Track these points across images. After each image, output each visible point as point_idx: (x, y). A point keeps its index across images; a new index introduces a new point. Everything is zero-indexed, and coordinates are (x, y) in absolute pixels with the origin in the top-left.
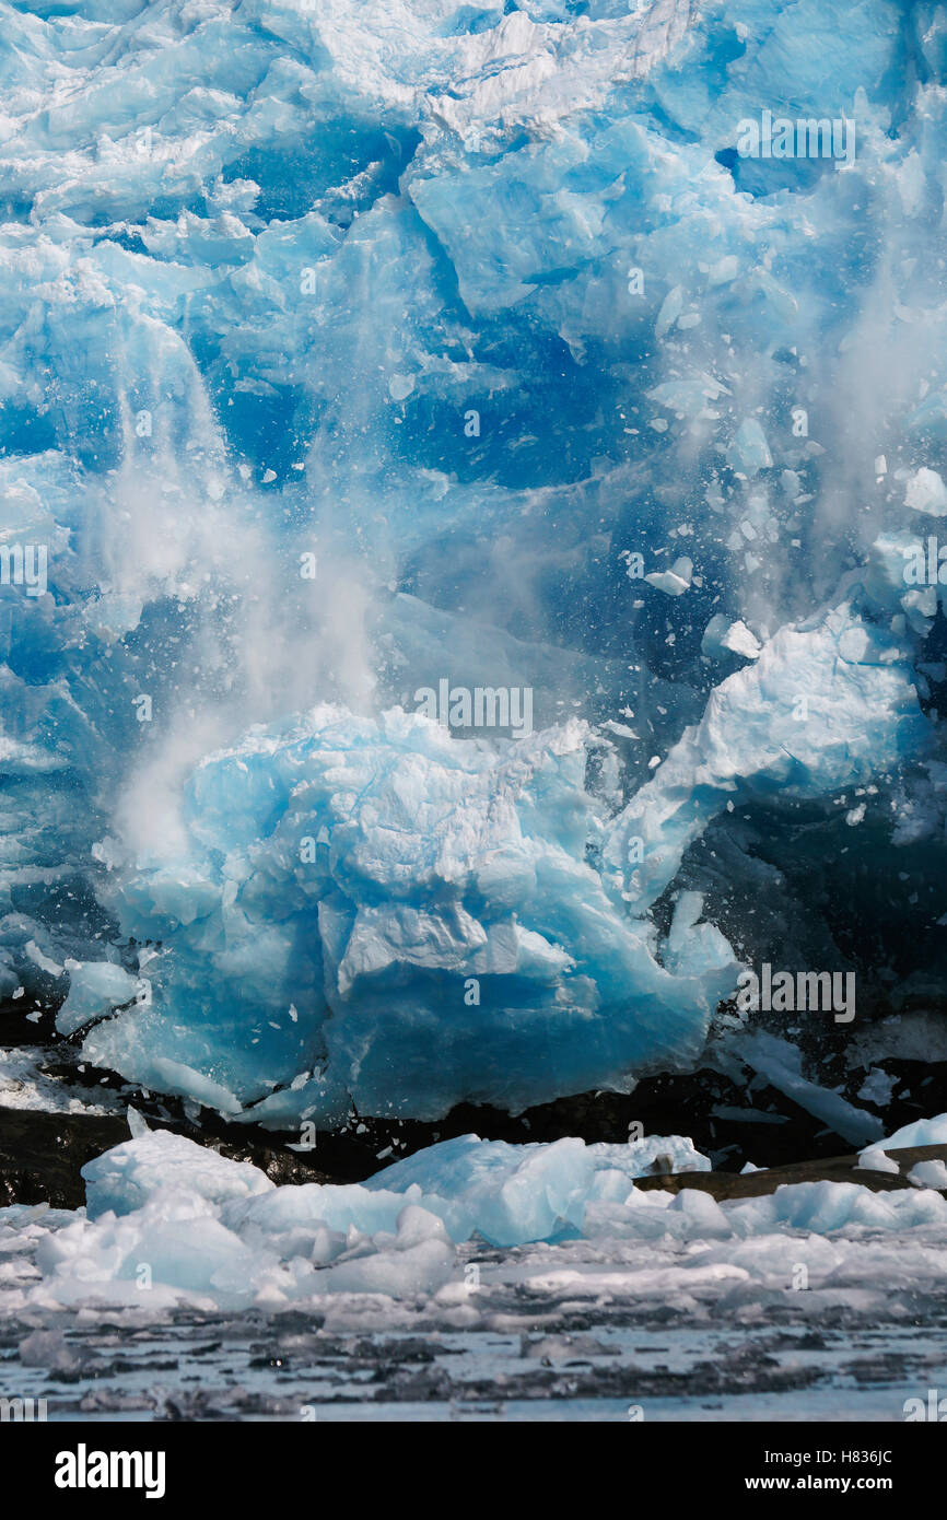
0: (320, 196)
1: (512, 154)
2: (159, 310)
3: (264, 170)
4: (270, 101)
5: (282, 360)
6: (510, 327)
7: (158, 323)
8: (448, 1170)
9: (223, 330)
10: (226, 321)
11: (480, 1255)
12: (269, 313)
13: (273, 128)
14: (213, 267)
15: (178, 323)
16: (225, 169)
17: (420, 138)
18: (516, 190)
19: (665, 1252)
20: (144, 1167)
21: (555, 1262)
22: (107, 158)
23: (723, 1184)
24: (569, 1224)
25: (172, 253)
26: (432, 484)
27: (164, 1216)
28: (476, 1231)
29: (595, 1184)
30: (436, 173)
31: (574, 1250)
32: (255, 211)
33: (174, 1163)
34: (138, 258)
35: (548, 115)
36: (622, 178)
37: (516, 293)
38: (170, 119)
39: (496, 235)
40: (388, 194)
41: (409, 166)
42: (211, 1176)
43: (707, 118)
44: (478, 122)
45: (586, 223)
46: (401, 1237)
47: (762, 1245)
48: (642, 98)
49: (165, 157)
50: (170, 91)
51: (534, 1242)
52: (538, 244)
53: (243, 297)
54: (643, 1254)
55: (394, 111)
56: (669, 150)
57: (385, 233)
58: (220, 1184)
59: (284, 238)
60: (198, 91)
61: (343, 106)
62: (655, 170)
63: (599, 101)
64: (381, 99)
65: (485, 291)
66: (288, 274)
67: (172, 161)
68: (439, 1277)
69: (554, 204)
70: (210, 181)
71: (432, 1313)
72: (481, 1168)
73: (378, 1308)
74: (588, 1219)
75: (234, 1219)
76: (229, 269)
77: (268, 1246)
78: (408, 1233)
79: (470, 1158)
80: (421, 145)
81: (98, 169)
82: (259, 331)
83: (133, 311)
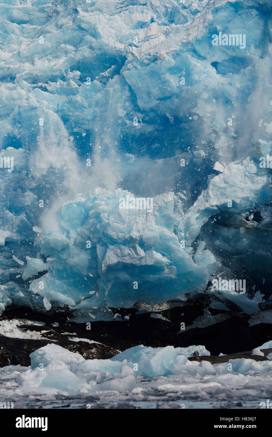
0: (98, 75)
1: (153, 63)
2: (51, 108)
3: (82, 68)
4: (83, 48)
5: (87, 122)
6: (152, 113)
7: (51, 112)
8: (135, 355)
9: (70, 114)
10: (70, 111)
11: (144, 380)
12: (83, 109)
13: (84, 56)
14: (67, 96)
15: (57, 112)
16: (70, 68)
17: (126, 59)
18: (154, 74)
19: (197, 379)
20: (48, 354)
21: (165, 382)
22: (37, 64)
23: (214, 359)
24: (169, 371)
25: (55, 92)
26: (130, 158)
27: (54, 368)
28: (142, 373)
29: (177, 359)
30: (131, 69)
31: (171, 378)
32: (79, 80)
33: (56, 353)
34: (46, 93)
35: (163, 52)
36: (184, 70)
37: (154, 103)
38: (55, 53)
39: (148, 87)
40: (117, 75)
41: (123, 67)
42: (67, 357)
43: (209, 53)
44: (143, 54)
45: (174, 83)
46: (122, 374)
47: (225, 377)
48: (190, 47)
49: (53, 64)
50: (55, 45)
51: (160, 376)
52: (160, 89)
53: (76, 104)
54: (191, 379)
55: (119, 51)
56: (198, 62)
57: (116, 86)
58: (69, 359)
59: (87, 87)
60: (63, 45)
61: (104, 50)
62: (194, 68)
63: (178, 48)
64: (115, 47)
65: (145, 102)
66: (88, 98)
67: (55, 65)
68: (132, 387)
69: (165, 77)
70: (66, 71)
71: (131, 396)
72: (144, 355)
73: (115, 395)
74: (175, 369)
75: (73, 369)
76: (72, 96)
77: (83, 377)
78: (123, 373)
79: (141, 352)
80: (127, 61)
81: (34, 68)
82: (80, 114)
83: (44, 108)
